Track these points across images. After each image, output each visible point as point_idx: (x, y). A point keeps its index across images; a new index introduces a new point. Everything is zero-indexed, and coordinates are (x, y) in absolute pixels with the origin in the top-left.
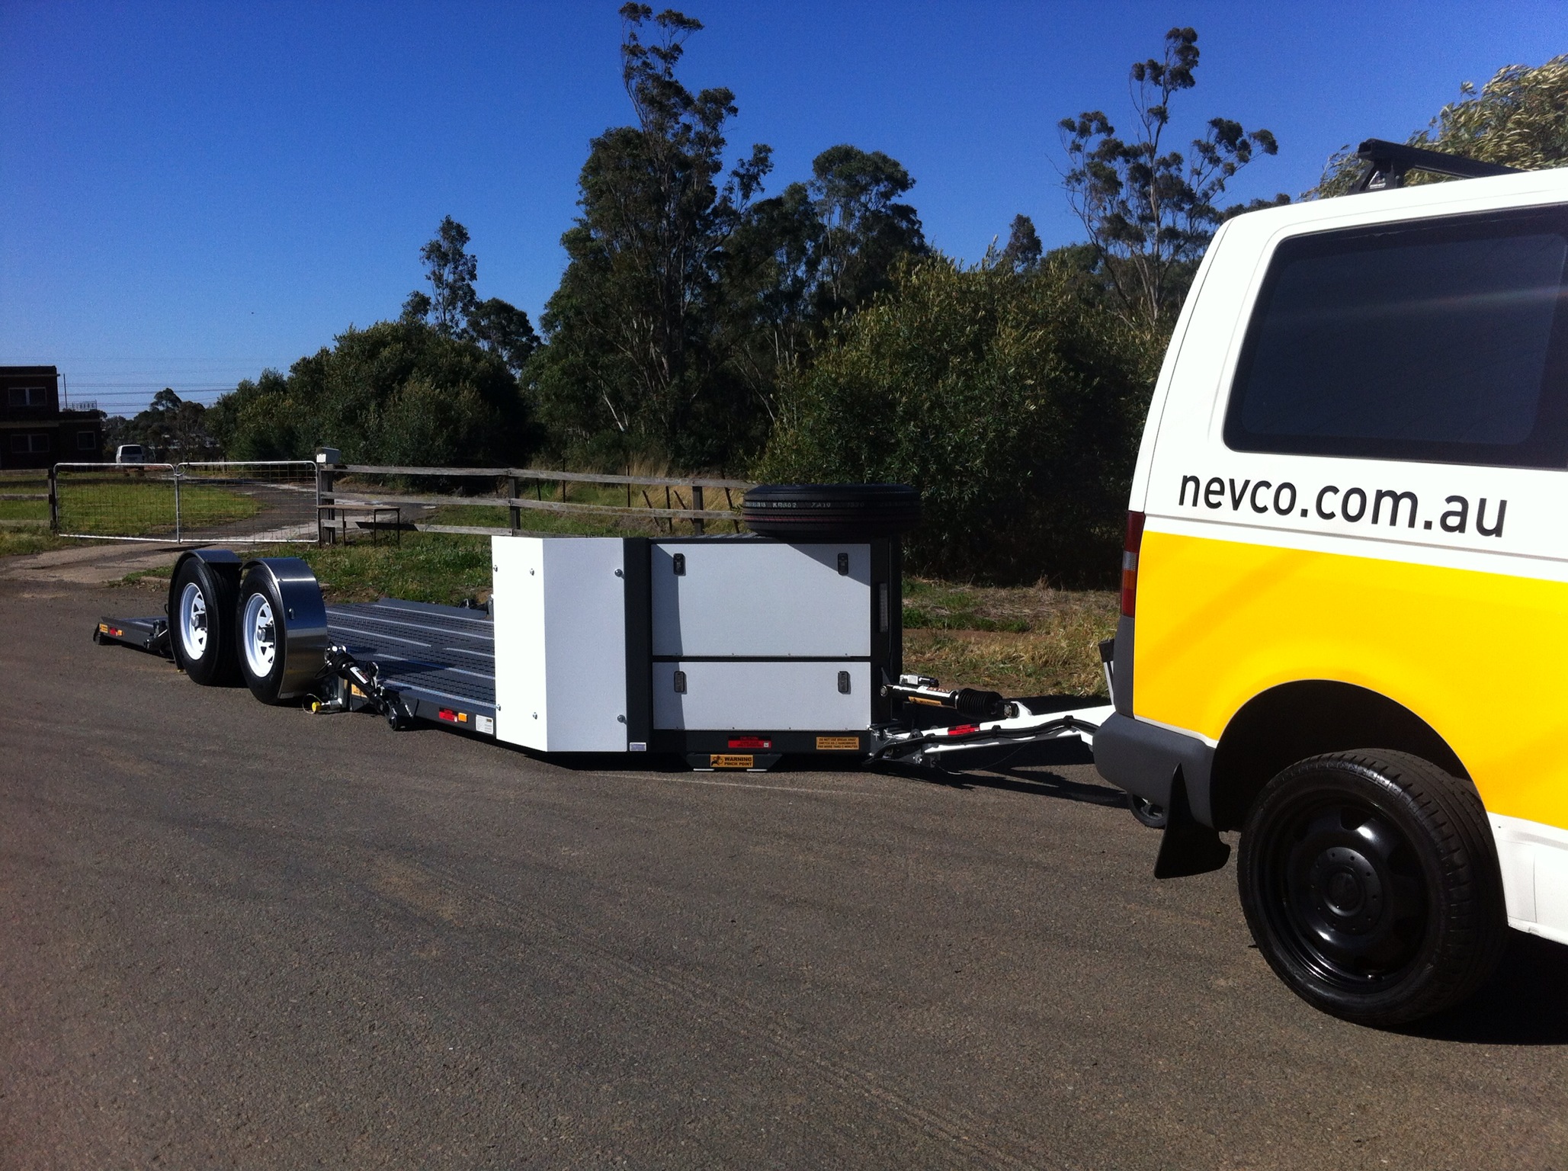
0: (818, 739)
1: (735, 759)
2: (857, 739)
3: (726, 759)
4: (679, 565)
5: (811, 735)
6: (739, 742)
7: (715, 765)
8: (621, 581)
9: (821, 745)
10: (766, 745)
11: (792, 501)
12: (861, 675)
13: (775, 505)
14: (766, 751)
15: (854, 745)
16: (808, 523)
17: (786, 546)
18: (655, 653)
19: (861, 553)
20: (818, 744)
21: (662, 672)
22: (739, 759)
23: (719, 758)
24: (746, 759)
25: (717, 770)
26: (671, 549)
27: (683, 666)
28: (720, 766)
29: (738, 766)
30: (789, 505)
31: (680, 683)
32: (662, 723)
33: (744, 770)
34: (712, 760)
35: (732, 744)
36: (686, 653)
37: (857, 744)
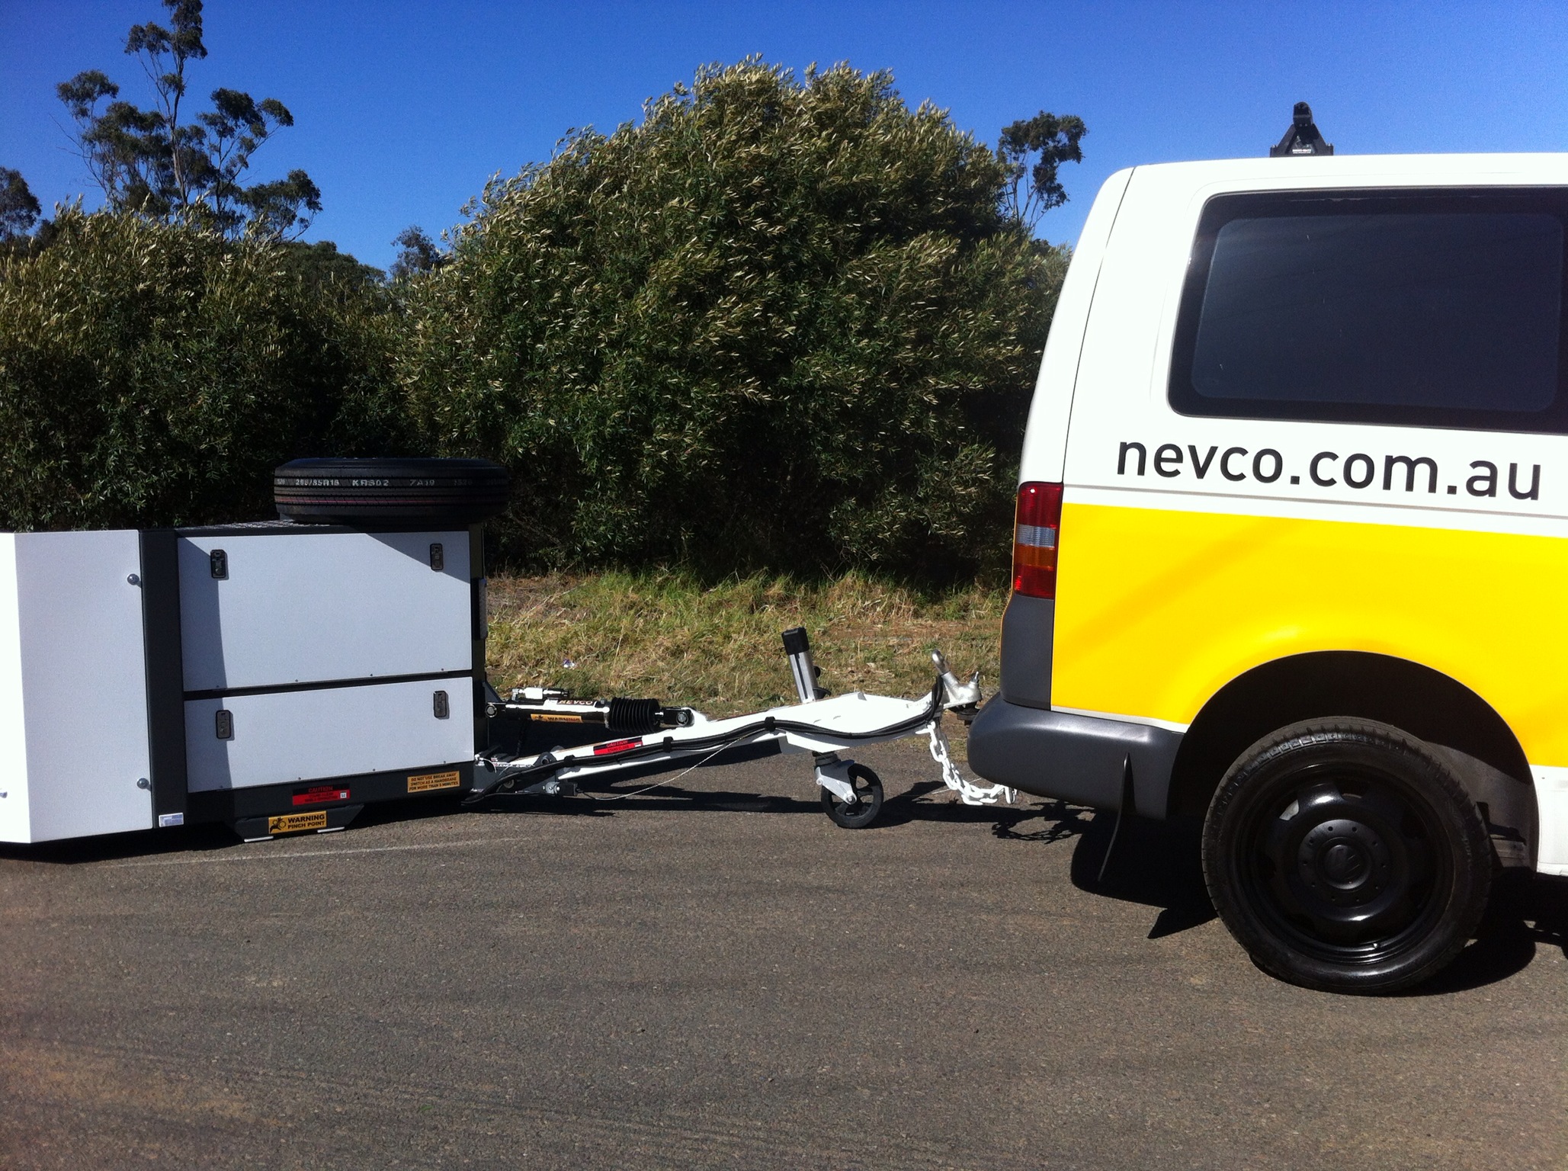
0: (410, 779)
1: (303, 818)
2: (457, 774)
3: (290, 820)
4: (218, 564)
5: (402, 775)
6: (307, 797)
7: (275, 831)
8: (136, 591)
9: (414, 786)
10: (344, 795)
11: (382, 478)
12: (461, 693)
13: (355, 483)
14: (344, 803)
15: (454, 781)
17: (364, 537)
18: (190, 686)
19: (458, 543)
20: (409, 786)
21: (199, 712)
22: (308, 818)
23: (280, 820)
24: (316, 817)
25: (277, 837)
26: (206, 544)
27: (228, 703)
28: (285, 830)
29: (307, 828)
30: (378, 483)
31: (224, 726)
32: (200, 781)
33: (314, 832)
34: (270, 825)
35: (297, 800)
36: (232, 683)
37: (458, 780)
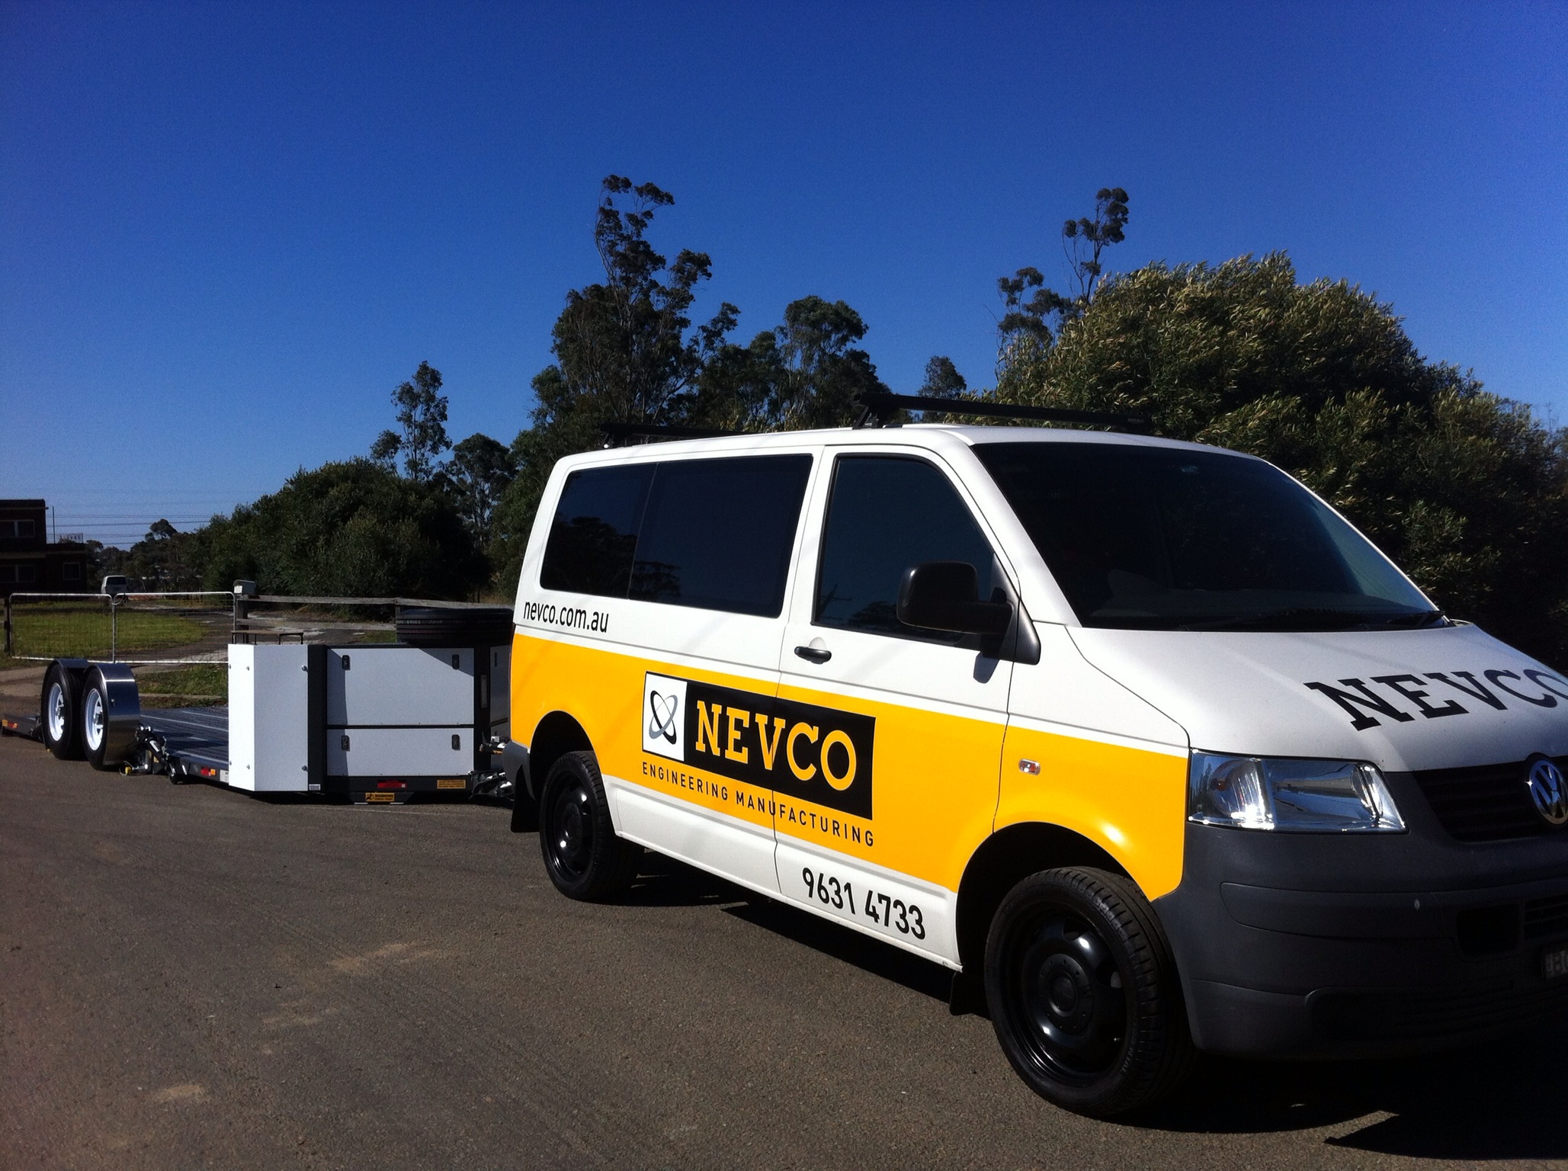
0: (438, 781)
1: (382, 796)
2: (464, 781)
3: (376, 796)
4: (346, 662)
5: (433, 779)
6: (385, 784)
7: (369, 800)
8: (306, 674)
9: (441, 785)
10: (403, 786)
11: (418, 620)
12: (467, 737)
13: (408, 622)
14: (403, 790)
15: (462, 785)
16: (429, 634)
17: (417, 650)
18: (329, 723)
19: (467, 655)
20: (438, 785)
21: (333, 736)
22: (385, 796)
23: (371, 795)
24: (390, 796)
25: (370, 803)
26: (341, 652)
27: (347, 732)
28: (373, 800)
29: (384, 801)
30: (416, 622)
31: (345, 744)
32: (333, 771)
33: (388, 803)
34: (367, 797)
35: (381, 786)
36: (350, 723)
37: (464, 785)
